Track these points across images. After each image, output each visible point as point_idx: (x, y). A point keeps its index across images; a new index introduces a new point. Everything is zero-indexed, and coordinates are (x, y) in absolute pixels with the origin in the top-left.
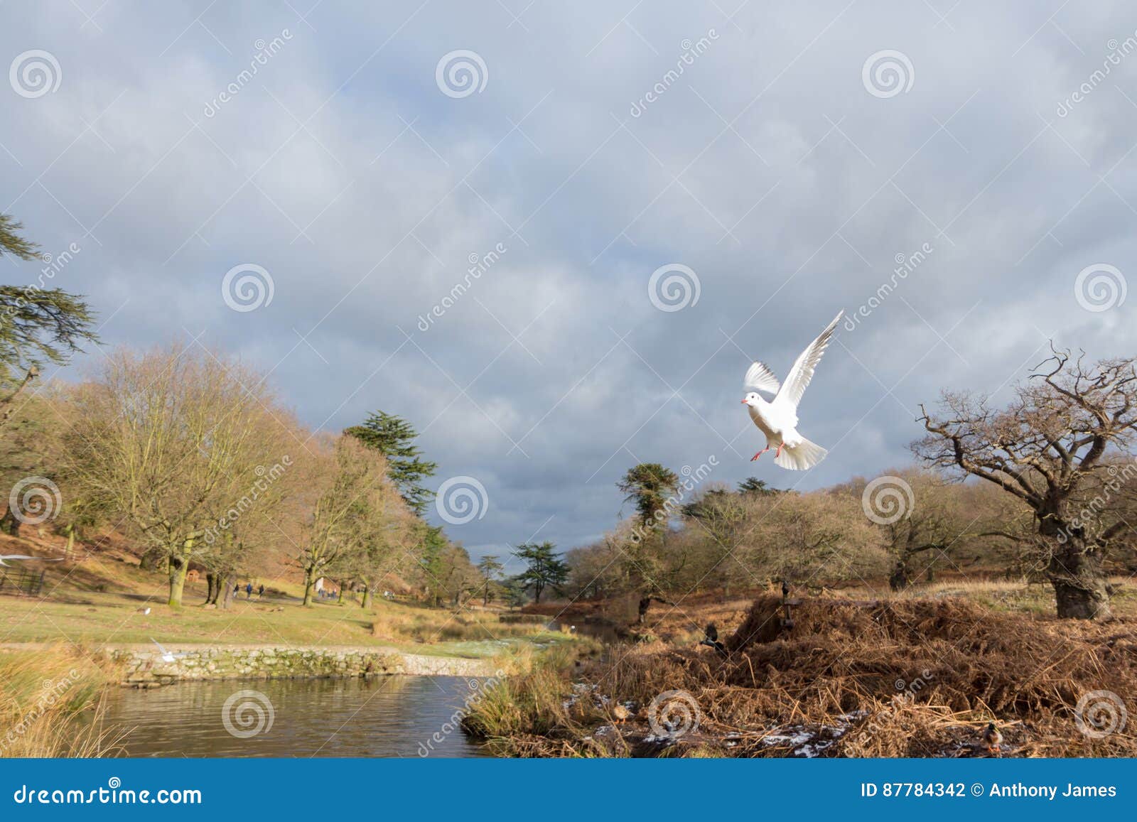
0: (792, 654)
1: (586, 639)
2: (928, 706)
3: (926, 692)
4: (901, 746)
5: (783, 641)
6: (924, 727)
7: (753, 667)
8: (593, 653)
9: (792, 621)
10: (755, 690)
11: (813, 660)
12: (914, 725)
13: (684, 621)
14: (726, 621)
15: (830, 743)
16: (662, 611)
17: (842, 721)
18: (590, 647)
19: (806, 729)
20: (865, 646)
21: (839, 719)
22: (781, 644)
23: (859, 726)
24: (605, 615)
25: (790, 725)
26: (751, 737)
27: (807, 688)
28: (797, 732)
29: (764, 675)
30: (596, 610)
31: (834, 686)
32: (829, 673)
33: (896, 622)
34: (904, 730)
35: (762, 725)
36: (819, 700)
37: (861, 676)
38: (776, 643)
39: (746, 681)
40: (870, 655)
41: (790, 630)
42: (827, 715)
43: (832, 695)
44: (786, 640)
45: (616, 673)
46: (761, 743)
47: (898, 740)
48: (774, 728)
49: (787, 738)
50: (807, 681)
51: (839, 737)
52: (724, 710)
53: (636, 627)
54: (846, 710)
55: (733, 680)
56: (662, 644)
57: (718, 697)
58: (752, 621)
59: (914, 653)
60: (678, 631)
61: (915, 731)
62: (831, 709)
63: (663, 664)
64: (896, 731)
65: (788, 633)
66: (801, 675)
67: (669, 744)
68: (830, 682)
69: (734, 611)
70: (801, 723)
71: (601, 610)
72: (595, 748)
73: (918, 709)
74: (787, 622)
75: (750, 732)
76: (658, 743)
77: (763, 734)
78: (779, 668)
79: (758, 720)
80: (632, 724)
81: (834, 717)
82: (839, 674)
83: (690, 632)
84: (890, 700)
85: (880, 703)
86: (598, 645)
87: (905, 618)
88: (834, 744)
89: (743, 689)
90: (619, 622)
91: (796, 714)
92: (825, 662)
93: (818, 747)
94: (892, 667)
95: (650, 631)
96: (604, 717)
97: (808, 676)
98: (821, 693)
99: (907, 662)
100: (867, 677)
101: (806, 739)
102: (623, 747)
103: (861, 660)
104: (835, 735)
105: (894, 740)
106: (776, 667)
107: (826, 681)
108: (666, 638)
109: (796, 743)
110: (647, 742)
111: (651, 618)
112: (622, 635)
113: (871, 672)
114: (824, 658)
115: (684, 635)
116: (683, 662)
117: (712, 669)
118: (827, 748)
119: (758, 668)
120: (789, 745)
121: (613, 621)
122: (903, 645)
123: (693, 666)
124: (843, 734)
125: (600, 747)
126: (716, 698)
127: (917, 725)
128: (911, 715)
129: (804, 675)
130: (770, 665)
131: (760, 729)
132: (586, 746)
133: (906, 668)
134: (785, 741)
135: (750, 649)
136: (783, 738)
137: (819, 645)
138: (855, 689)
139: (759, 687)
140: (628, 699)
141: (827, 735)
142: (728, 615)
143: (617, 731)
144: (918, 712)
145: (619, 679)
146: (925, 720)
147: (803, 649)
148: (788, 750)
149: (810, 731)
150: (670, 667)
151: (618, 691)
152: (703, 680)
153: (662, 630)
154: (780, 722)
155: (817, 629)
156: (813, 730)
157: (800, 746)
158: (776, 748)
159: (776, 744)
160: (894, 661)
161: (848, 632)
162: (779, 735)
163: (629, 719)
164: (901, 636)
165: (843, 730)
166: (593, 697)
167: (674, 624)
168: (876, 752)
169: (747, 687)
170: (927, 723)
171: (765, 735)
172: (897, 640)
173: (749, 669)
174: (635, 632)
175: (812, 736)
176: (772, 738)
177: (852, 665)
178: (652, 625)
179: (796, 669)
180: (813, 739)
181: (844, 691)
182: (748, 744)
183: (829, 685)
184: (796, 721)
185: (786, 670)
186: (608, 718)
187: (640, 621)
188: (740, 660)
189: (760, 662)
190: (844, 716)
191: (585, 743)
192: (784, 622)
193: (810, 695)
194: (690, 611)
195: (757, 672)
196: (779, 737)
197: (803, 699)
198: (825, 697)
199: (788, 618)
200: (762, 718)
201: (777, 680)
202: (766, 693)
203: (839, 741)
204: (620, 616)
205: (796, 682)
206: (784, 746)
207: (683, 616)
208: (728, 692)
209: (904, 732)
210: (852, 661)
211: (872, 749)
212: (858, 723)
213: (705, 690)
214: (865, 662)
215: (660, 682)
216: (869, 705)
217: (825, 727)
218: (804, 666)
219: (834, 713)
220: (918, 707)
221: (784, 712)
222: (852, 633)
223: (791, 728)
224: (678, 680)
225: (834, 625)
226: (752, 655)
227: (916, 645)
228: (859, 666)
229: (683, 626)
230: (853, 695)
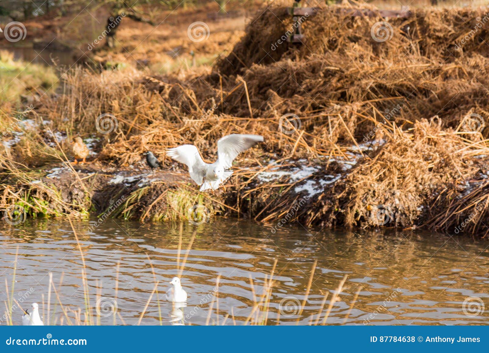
0: (300, 76)
1: (35, 68)
2: (456, 132)
3: (457, 117)
4: (419, 178)
5: (289, 61)
6: (448, 157)
7: (250, 94)
8: (45, 85)
9: (302, 36)
10: (251, 120)
11: (325, 83)
12: (437, 154)
13: (166, 45)
14: (220, 44)
15: (337, 178)
16: (137, 32)
17: (355, 153)
18: (40, 78)
19: (311, 163)
20: (390, 65)
21: (351, 151)
22: (286, 65)
23: (373, 157)
24: (61, 37)
25: (292, 159)
26: (242, 175)
27: (315, 116)
28: (299, 166)
29: (264, 103)
30: (49, 32)
31: (347, 112)
32: (343, 97)
33: (429, 36)
34: (426, 159)
35: (257, 161)
36: (328, 130)
37: (380, 100)
38: (279, 64)
39: (240, 110)
40: (394, 75)
41: (298, 48)
42: (337, 147)
43: (344, 124)
44: (292, 60)
45: (73, 105)
46: (255, 181)
47: (418, 171)
48: (272, 163)
49: (286, 173)
50: (316, 108)
51: (349, 171)
52: (210, 144)
53: (103, 53)
54: (360, 140)
55: (225, 109)
56: (135, 71)
57: (204, 129)
58: (252, 37)
59: (447, 72)
60: (158, 57)
61: (438, 161)
62: (342, 140)
63: (134, 93)
64: (416, 161)
65: (296, 52)
66: (309, 101)
67: (141, 185)
68: (343, 108)
69: (231, 31)
70: (305, 157)
71: (54, 32)
72: (45, 194)
73: (444, 136)
74: (296, 37)
75: (242, 169)
76: (127, 185)
77: (258, 170)
78: (282, 93)
79: (252, 155)
80: (94, 164)
81: (344, 148)
82: (355, 98)
83: (174, 58)
84: (412, 126)
85: (400, 129)
86: (51, 76)
87: (440, 31)
88: (342, 179)
89: (235, 119)
90: (79, 47)
91: (299, 146)
92: (339, 85)
93: (322, 182)
94: (419, 88)
95: (121, 56)
96: (57, 155)
97: (317, 102)
98: (332, 122)
99: (438, 82)
100: (389, 103)
101: (310, 174)
102: (83, 191)
103: (384, 82)
104: (344, 169)
105: (413, 172)
106: (278, 93)
107: (339, 107)
108: (141, 65)
109: (298, 179)
110: (113, 186)
111: (122, 41)
112: (83, 62)
113: (394, 95)
114: (338, 81)
115: (165, 62)
116: (161, 89)
117: (199, 97)
118: (334, 183)
119: (255, 95)
120: (288, 181)
121: (72, 45)
122: (435, 62)
123: (174, 94)
124: (354, 167)
125: (52, 192)
126: (202, 130)
127: (442, 154)
128: (436, 143)
129: (312, 101)
130: (271, 91)
131: (256, 165)
132: (35, 192)
133: (436, 89)
134: (285, 176)
135: (248, 71)
136: (282, 174)
137: (334, 64)
138: (373, 116)
139: (256, 116)
140: (90, 136)
141: (336, 169)
142: (223, 36)
143: (75, 172)
144: (443, 139)
145: (77, 112)
146: (451, 148)
147: (314, 70)
148: (288, 186)
149: (314, 166)
150: (143, 97)
151: (76, 127)
152: (186, 110)
153: (137, 57)
154: (280, 156)
155: (332, 45)
156: (318, 164)
157: (302, 183)
158: (273, 185)
159: (273, 181)
160: (422, 81)
161: (370, 48)
162: (278, 170)
163: (90, 159)
164: (434, 53)
165: (354, 163)
166: (43, 134)
167: (151, 48)
168: (391, 185)
169: (243, 116)
170: (452, 152)
171: (261, 171)
172: (429, 58)
173: (244, 97)
174: (100, 59)
175: (317, 170)
176: (268, 174)
177: (372, 89)
178: (124, 50)
179: (302, 94)
180: (317, 173)
181: (359, 119)
182: (240, 182)
183: (342, 112)
184: (299, 154)
185: (291, 96)
186: (63, 158)
187: (107, 44)
188: (234, 84)
189: (260, 87)
190: (358, 148)
191: (32, 188)
192: (292, 38)
193: (319, 124)
194: (173, 31)
195: (255, 99)
196: (278, 173)
197: (310, 129)
198: (337, 126)
199: (297, 32)
200: (258, 152)
201: (279, 107)
202: (265, 123)
203: (348, 175)
204: (80, 40)
205: (303, 110)
206: (282, 183)
207: (165, 39)
208: (217, 123)
209: (425, 163)
210: (371, 83)
211: (386, 182)
212: (373, 154)
213: (187, 121)
214: (389, 84)
215: (131, 114)
216: (388, 134)
217: (333, 160)
218: (314, 91)
219: (345, 145)
220: (444, 133)
221: (285, 145)
222: (375, 50)
223: (292, 162)
224: (154, 111)
225: (355, 39)
226: (250, 78)
227: (450, 62)
228: (381, 88)
229: (165, 50)
230: (370, 123)
